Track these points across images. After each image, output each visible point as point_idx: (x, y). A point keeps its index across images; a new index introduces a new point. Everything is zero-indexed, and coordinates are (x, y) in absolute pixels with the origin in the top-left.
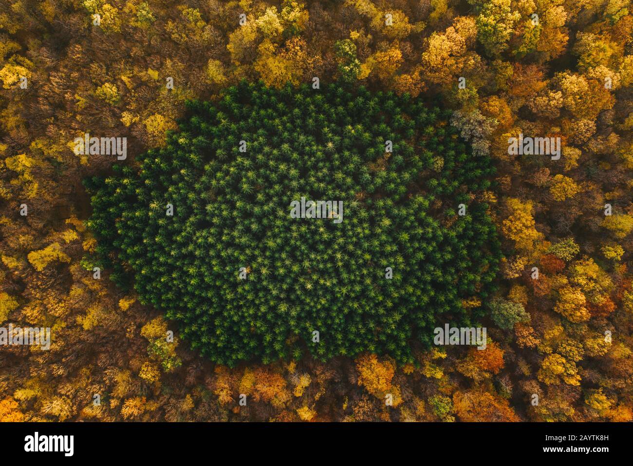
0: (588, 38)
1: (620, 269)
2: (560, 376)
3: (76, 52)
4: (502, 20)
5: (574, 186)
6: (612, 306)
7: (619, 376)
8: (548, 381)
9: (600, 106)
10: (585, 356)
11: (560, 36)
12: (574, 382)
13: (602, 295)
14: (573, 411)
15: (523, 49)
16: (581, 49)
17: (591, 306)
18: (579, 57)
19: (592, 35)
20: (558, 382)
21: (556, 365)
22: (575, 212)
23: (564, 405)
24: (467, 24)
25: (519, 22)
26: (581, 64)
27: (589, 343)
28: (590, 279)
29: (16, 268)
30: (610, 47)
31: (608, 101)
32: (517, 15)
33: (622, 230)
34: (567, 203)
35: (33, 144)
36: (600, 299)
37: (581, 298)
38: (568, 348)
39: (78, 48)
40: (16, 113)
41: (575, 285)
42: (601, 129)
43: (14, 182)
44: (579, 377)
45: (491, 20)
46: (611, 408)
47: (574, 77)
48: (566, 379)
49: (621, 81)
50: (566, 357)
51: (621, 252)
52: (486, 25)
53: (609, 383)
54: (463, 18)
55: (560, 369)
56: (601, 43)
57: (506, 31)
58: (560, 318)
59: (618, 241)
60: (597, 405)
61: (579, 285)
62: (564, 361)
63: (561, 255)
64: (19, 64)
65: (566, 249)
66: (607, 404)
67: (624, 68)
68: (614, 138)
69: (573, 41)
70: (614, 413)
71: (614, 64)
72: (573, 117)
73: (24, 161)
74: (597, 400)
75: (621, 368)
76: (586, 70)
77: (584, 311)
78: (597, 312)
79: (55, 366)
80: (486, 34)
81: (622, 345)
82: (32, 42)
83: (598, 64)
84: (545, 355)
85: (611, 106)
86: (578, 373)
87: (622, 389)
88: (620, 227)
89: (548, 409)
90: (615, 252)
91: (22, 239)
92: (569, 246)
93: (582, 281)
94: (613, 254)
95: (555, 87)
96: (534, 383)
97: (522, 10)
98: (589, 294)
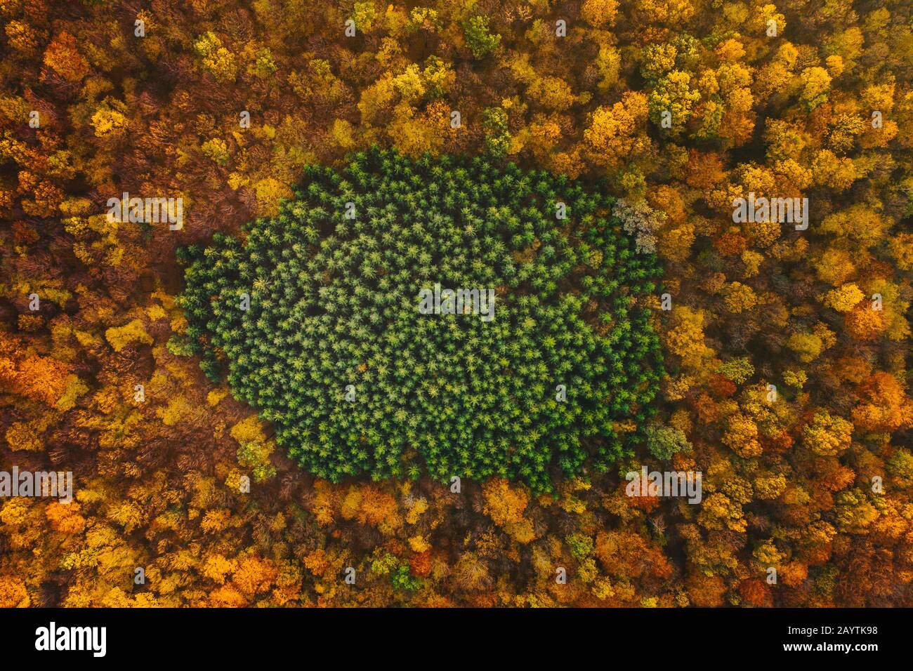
0: (778, 127)
1: (803, 398)
2: (722, 520)
3: (182, 100)
4: (679, 100)
5: (753, 296)
6: (789, 442)
7: (794, 526)
8: (708, 526)
10: (754, 498)
11: (745, 122)
12: (739, 528)
13: (779, 428)
14: (735, 562)
15: (702, 133)
16: (770, 138)
17: (763, 438)
18: (767, 147)
19: (783, 123)
20: (720, 527)
21: (719, 506)
22: (753, 326)
23: (726, 555)
24: (638, 102)
25: (698, 103)
26: (769, 155)
27: (760, 482)
28: (765, 407)
29: (91, 346)
30: (804, 139)
32: (696, 95)
33: (808, 353)
34: (743, 317)
36: (774, 432)
37: (752, 428)
38: (734, 487)
39: (185, 95)
40: (104, 165)
41: (745, 413)
42: (787, 232)
43: (96, 245)
44: (745, 523)
45: (665, 99)
46: (785, 562)
47: (758, 172)
48: (730, 524)
49: (814, 179)
50: (731, 498)
51: (803, 378)
52: (659, 104)
53: (781, 533)
54: (634, 94)
55: (722, 511)
56: (792, 134)
57: (683, 112)
58: (727, 450)
59: (803, 365)
60: (764, 558)
61: (752, 414)
62: (728, 501)
63: (731, 377)
64: (112, 107)
65: (738, 370)
66: (777, 557)
67: (818, 164)
68: (802, 244)
69: (761, 129)
70: (786, 570)
71: (806, 158)
73: (111, 221)
74: (765, 552)
75: (796, 515)
76: (774, 163)
77: (755, 444)
78: (771, 446)
79: (128, 465)
80: (659, 114)
81: (800, 489)
82: (129, 83)
83: (787, 157)
84: (708, 494)
86: (744, 518)
87: (796, 541)
88: (806, 348)
89: (707, 559)
90: (797, 378)
91: (102, 312)
92: (743, 366)
93: (755, 408)
94: (794, 380)
95: (736, 180)
96: (692, 527)
97: (702, 89)
98: (761, 425)
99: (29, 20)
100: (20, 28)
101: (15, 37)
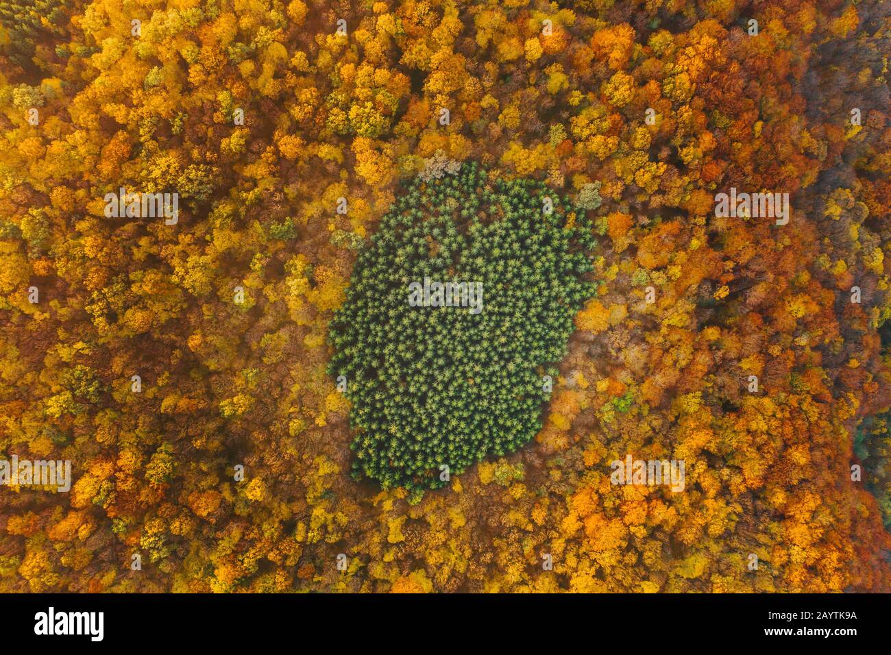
0: (407, 58)
1: (590, 96)
2: (654, 177)
3: (258, 436)
4: (368, 117)
5: (512, 109)
6: (617, 117)
7: (674, 131)
8: (655, 188)
9: (460, 68)
10: (647, 151)
11: (396, 79)
12: (663, 168)
13: (605, 120)
14: (686, 179)
15: (394, 108)
16: (413, 65)
17: (608, 133)
18: (418, 69)
19: (406, 54)
20: (658, 181)
21: (644, 178)
22: (533, 115)
23: (679, 182)
24: (360, 144)
25: (375, 105)
26: (423, 69)
27: (637, 145)
28: (588, 125)
29: (396, 553)
30: (421, 44)
31: (459, 61)
32: (369, 104)
33: (562, 84)
34: (524, 120)
35: (309, 500)
36: (606, 125)
37: (599, 139)
38: (635, 163)
39: (255, 434)
40: (279, 506)
41: (587, 139)
42: (478, 74)
43: (330, 529)
44: (661, 164)
45: (365, 126)
46: (697, 146)
47: (432, 81)
48: (658, 174)
49: (449, 45)
50: (641, 167)
51: (577, 93)
52: (367, 131)
53: (678, 141)
54: (354, 144)
55: (647, 177)
56: (415, 50)
57: (377, 118)
58: (609, 158)
59: (569, 90)
60: (689, 158)
61: (590, 135)
62: (642, 170)
63: (560, 141)
64: (244, 487)
65: (557, 134)
66: (691, 150)
67: (440, 40)
68: (489, 66)
69: (405, 69)
70: (702, 146)
71: (433, 46)
72: (460, 90)
73: (318, 512)
74: (686, 156)
75: (667, 128)
76: (430, 68)
77: (610, 140)
78: (615, 130)
79: (482, 559)
80: (373, 132)
83: (429, 58)
84: (634, 181)
85: (463, 60)
86: (657, 163)
87: (686, 133)
88: (559, 84)
89: (678, 196)
90: (576, 97)
91: (376, 539)
92: (556, 130)
93: (586, 132)
94: (577, 100)
95: (433, 96)
96: (653, 198)
97: (367, 99)
98: (600, 131)
99: (172, 517)
100: (177, 524)
101: (181, 529)
